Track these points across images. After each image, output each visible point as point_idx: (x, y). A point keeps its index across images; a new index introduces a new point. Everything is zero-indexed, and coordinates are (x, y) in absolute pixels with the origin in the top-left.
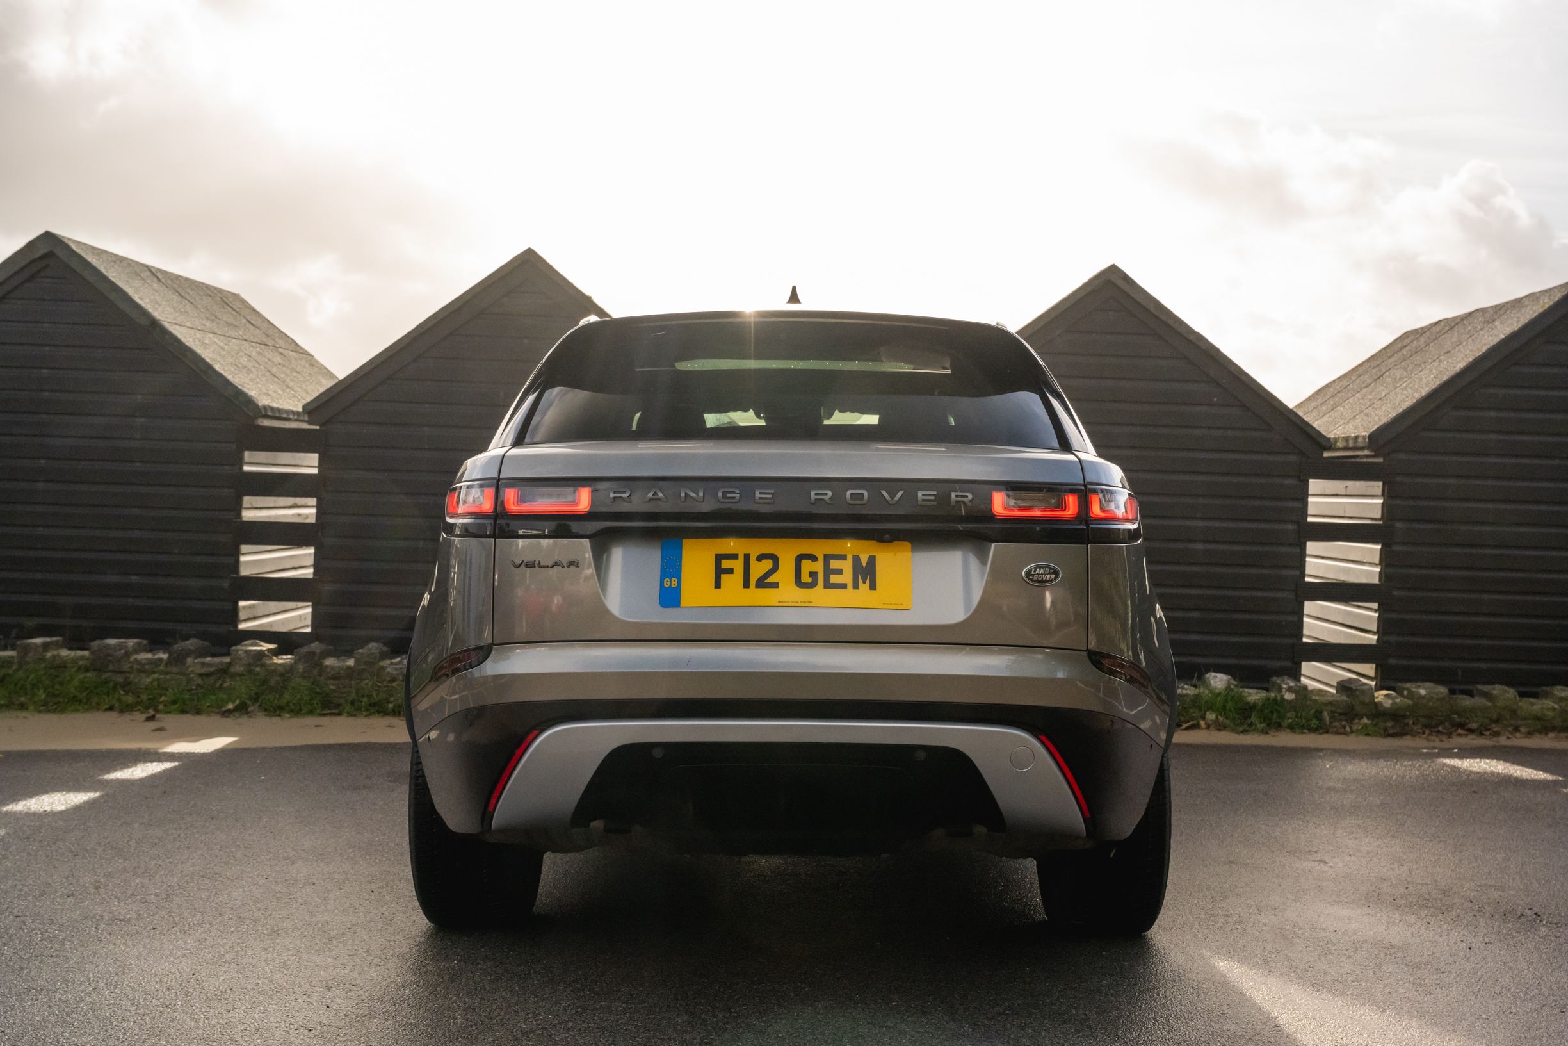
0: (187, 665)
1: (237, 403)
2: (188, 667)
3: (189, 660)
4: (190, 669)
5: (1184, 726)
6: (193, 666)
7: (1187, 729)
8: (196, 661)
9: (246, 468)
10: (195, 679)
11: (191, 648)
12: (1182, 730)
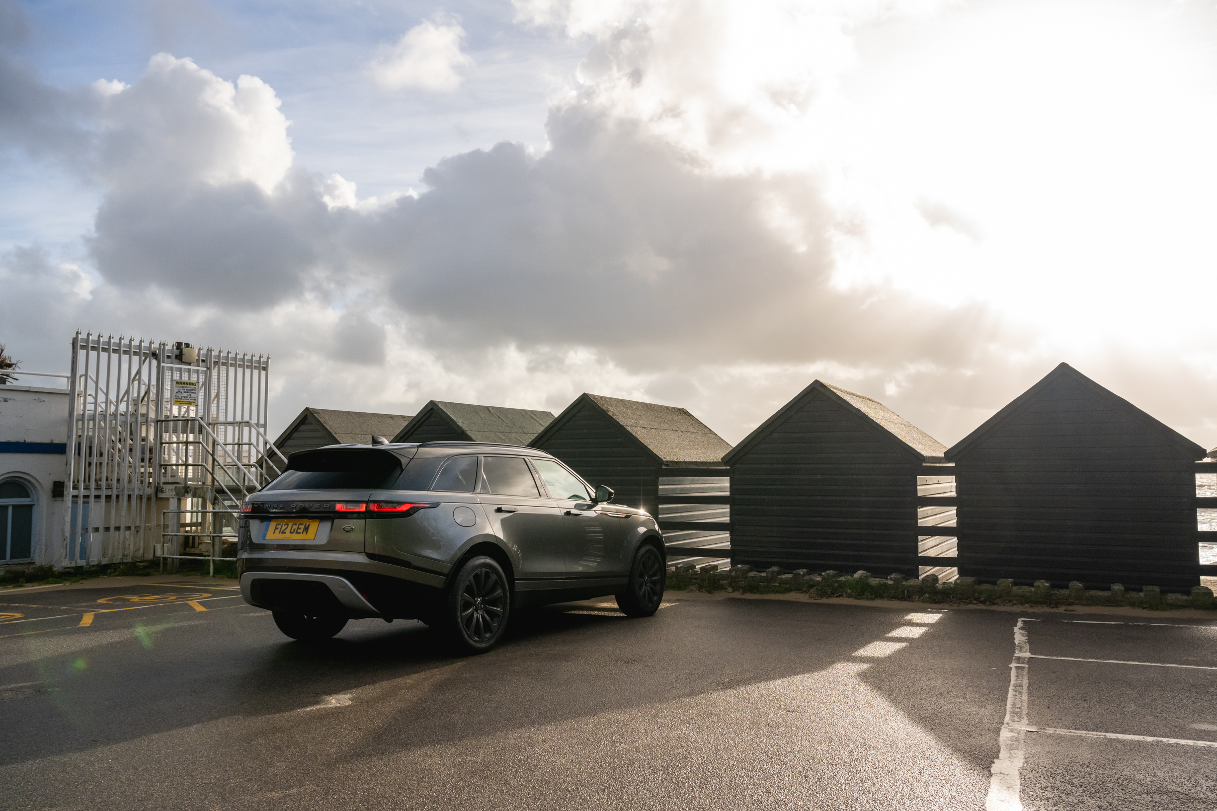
5: (836, 595)
7: (837, 597)
12: (835, 597)
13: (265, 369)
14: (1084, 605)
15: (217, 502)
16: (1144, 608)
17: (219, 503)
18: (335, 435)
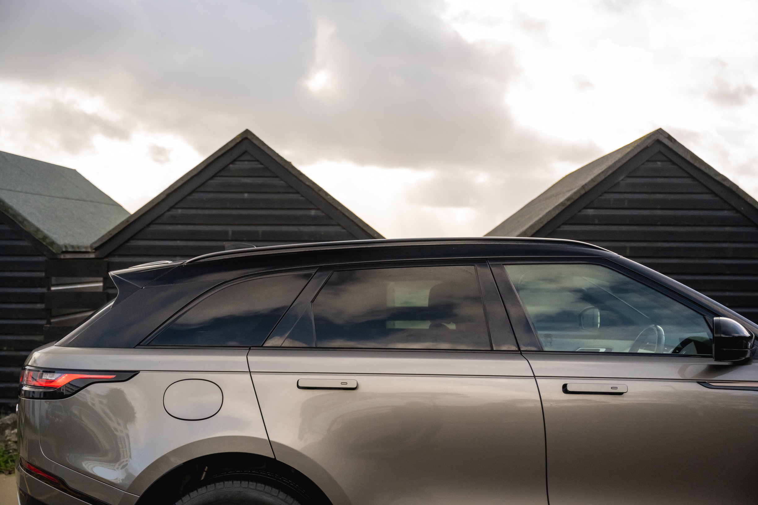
0: (6, 435)
1: (44, 243)
2: (6, 437)
3: (7, 432)
4: (8, 438)
6: (10, 436)
8: (12, 432)
9: (53, 289)
10: (12, 445)
11: (9, 422)
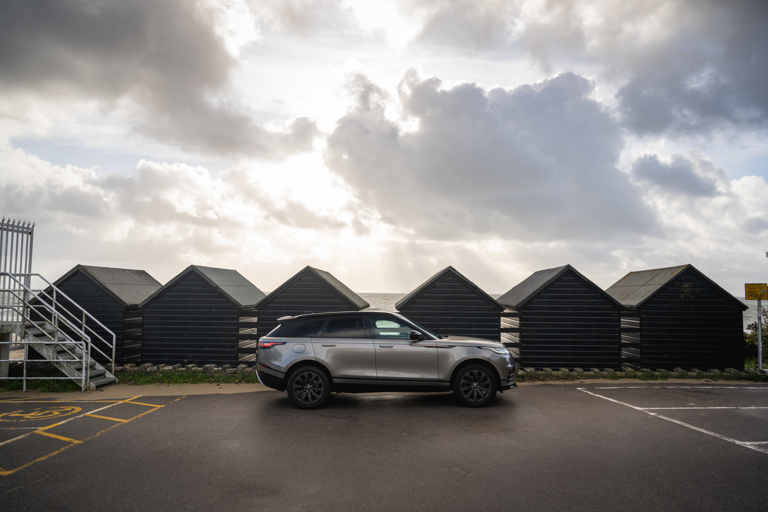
0: (226, 371)
1: (238, 305)
11: (227, 366)
13: (30, 233)
14: (584, 379)
15: (27, 336)
16: (609, 379)
17: (29, 337)
18: (105, 285)
